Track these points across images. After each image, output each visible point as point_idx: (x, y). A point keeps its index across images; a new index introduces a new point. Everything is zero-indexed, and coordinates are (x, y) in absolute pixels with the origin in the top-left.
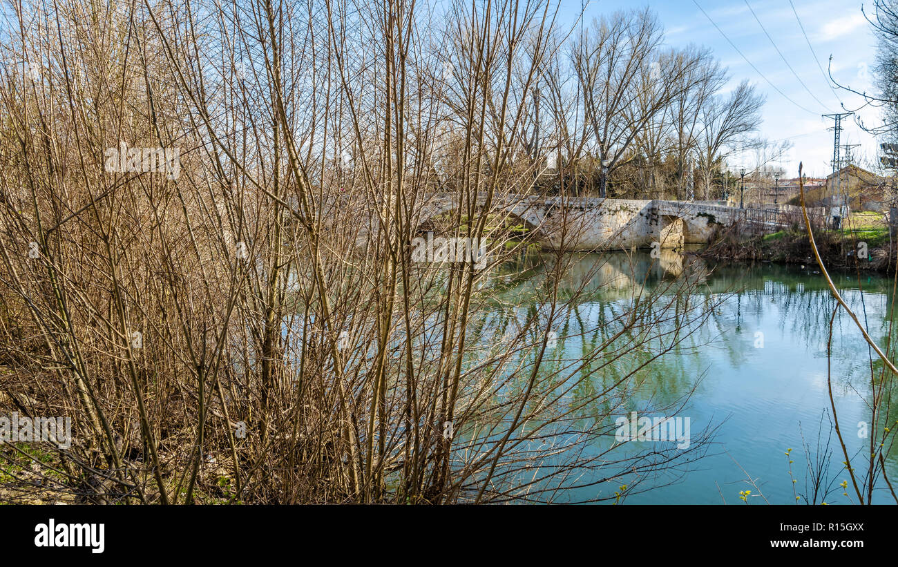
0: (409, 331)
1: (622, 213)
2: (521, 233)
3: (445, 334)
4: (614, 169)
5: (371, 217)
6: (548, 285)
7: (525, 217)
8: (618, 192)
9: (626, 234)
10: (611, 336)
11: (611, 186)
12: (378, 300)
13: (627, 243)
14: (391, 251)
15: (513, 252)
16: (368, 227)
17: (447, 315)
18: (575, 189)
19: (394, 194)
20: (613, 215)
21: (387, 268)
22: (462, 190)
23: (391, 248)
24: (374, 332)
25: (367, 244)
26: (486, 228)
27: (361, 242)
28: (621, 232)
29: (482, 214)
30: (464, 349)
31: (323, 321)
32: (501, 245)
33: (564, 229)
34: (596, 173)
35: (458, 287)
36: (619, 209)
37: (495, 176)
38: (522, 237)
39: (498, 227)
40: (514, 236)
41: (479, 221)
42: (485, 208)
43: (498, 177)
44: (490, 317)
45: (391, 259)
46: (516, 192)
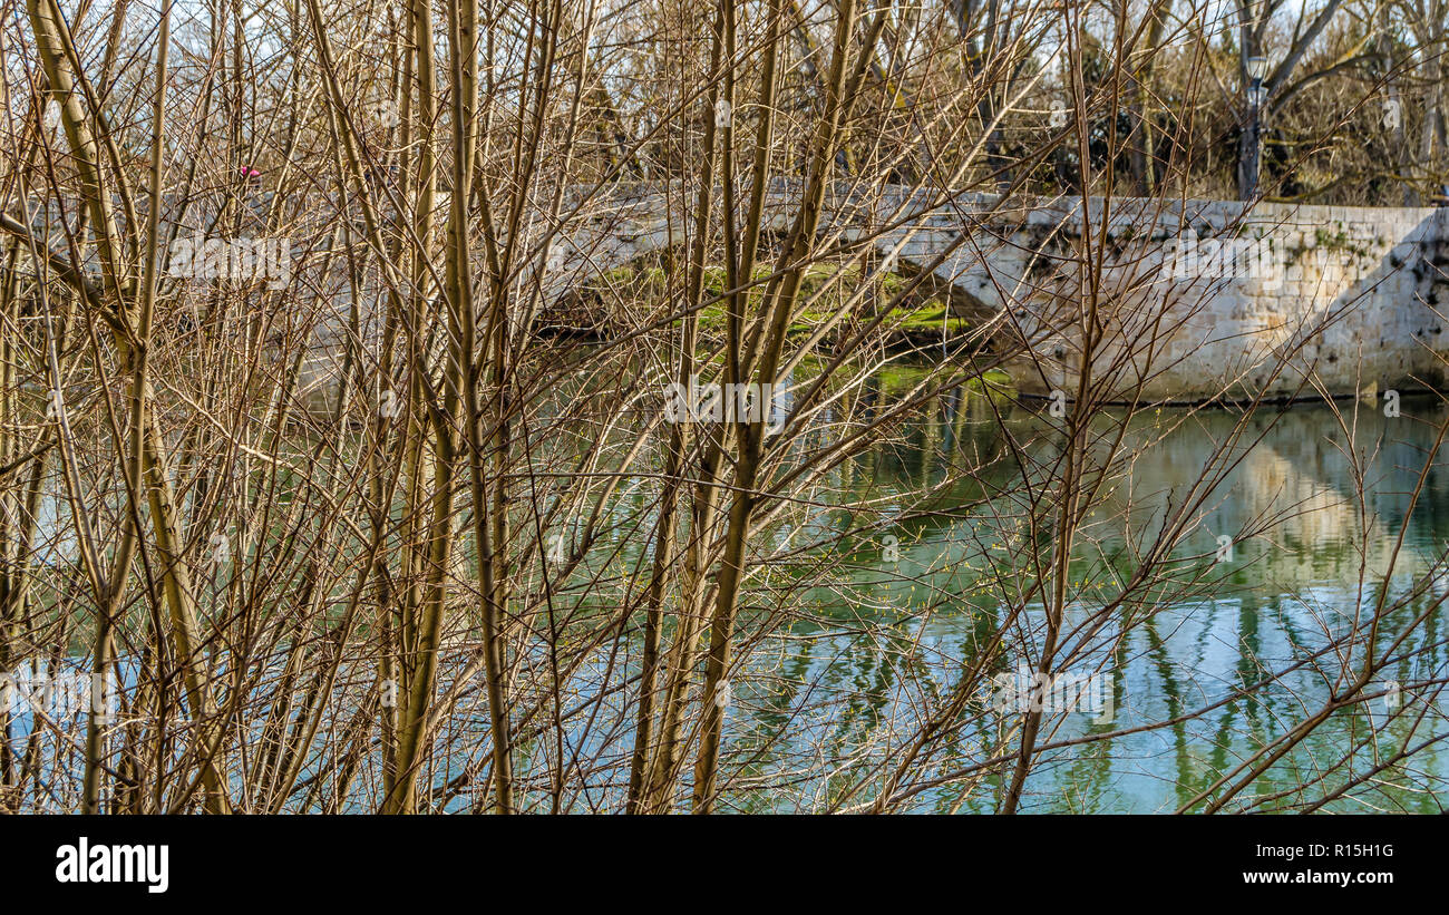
0: (499, 718)
1: (1321, 258)
2: (935, 336)
3: (644, 725)
4: (1291, 90)
5: (355, 277)
6: (1038, 537)
7: (951, 271)
8: (1310, 177)
9: (1337, 337)
10: (1284, 727)
11: (1280, 153)
12: (383, 599)
13: (1341, 373)
14: (434, 408)
15: (903, 410)
16: (346, 317)
17: (651, 653)
18: (1144, 165)
19: (444, 187)
20: (1288, 265)
21: (416, 474)
22: (706, 174)
23: (431, 397)
24: (368, 723)
25: (344, 383)
26: (798, 316)
27: (319, 372)
28: (1318, 330)
29: (781, 264)
30: (716, 784)
31: (164, 684)
32: (859, 381)
33: (1094, 317)
34: (1221, 106)
35: (693, 544)
36: (1310, 241)
37: (830, 118)
38: (937, 355)
39: (844, 313)
40: (904, 346)
41: (772, 290)
42: (795, 242)
43: (842, 122)
44: (821, 658)
45: (434, 439)
46: (915, 181)
